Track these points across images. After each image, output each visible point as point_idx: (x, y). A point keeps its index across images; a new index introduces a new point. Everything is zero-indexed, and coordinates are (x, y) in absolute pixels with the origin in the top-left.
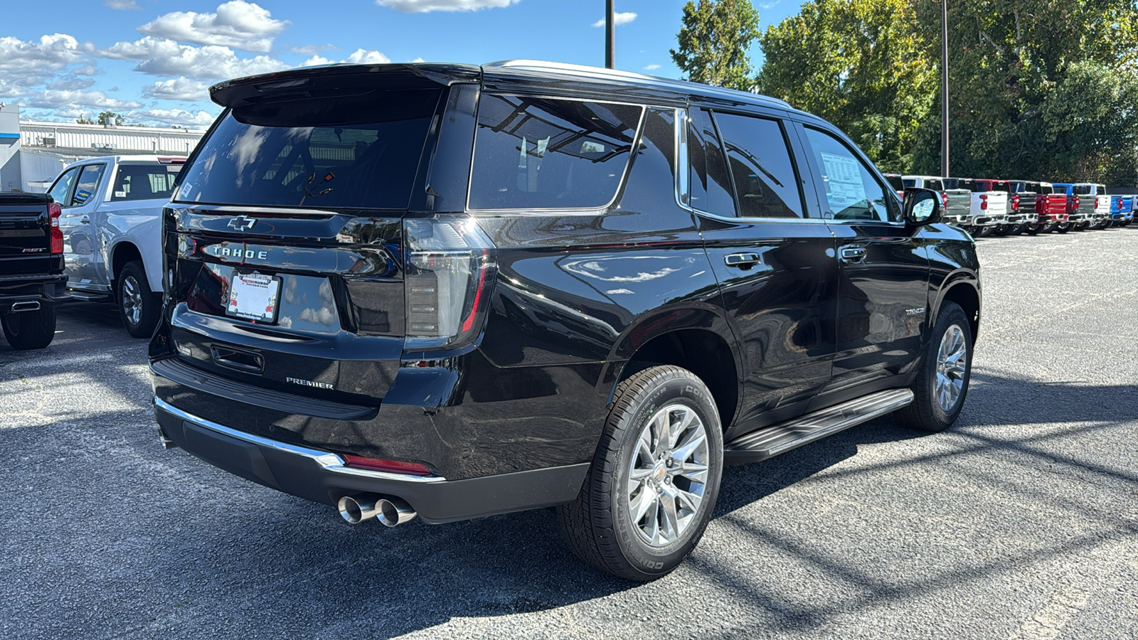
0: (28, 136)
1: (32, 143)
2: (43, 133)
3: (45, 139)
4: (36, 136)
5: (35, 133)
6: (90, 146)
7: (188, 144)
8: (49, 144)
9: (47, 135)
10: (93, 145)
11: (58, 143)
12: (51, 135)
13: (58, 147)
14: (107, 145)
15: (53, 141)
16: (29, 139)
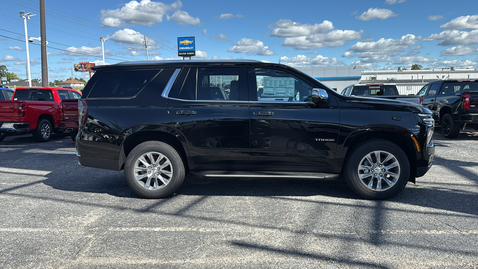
0: (367, 77)
1: (368, 79)
2: (372, 75)
3: (372, 78)
4: (369, 77)
5: (369, 75)
6: (386, 79)
7: (423, 76)
8: (373, 79)
9: (373, 76)
10: (388, 79)
11: (378, 79)
12: (375, 76)
13: (377, 80)
14: (393, 78)
15: (375, 78)
16: (367, 78)
